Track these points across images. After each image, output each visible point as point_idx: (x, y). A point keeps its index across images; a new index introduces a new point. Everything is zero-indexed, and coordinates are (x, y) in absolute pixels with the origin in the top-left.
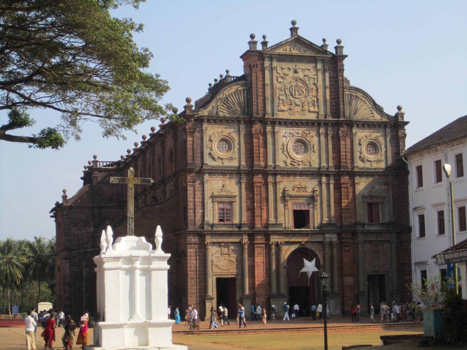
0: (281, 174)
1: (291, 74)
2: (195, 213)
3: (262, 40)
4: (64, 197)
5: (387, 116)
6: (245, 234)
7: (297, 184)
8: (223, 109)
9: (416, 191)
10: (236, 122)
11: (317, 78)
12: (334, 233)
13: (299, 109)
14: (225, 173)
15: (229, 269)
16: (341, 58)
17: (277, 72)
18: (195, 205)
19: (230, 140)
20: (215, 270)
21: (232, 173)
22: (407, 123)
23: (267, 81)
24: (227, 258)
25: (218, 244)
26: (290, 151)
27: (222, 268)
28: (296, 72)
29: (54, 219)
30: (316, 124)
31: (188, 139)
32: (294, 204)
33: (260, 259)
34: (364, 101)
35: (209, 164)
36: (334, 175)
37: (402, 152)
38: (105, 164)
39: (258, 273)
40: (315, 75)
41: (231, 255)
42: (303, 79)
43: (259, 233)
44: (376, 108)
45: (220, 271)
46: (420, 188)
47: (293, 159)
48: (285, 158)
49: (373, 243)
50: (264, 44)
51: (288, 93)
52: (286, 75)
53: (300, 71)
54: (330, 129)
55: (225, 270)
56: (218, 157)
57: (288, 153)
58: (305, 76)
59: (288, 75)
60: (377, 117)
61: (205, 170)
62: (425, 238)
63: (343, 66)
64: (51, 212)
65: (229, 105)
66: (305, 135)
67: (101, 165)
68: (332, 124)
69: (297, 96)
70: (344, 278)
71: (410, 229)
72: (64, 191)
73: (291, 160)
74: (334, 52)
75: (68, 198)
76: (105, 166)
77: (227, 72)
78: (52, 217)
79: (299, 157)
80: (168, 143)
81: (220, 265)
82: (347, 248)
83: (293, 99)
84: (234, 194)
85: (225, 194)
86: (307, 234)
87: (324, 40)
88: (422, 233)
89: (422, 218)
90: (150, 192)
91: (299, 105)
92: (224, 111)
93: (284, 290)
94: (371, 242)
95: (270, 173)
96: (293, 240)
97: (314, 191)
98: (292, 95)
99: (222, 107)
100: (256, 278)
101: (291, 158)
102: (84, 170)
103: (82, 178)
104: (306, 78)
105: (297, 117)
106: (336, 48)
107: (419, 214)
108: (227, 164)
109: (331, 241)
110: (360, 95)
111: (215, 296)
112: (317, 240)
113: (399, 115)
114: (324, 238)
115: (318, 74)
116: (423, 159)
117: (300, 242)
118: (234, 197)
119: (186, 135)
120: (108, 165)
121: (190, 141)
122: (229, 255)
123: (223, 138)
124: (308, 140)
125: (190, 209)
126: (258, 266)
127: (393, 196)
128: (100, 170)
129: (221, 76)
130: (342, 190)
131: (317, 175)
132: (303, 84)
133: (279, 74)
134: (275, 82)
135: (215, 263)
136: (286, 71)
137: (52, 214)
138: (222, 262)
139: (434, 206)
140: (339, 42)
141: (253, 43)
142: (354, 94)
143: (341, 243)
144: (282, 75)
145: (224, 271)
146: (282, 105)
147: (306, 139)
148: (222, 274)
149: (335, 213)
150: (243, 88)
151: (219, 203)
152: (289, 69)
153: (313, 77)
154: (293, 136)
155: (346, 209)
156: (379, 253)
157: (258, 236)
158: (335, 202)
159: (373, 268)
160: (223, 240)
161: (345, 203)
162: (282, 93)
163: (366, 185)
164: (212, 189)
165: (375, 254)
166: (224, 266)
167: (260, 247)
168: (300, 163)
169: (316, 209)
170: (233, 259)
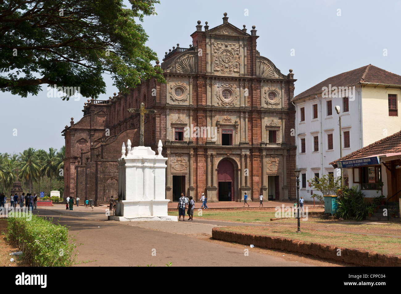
0: (215, 111)
1: (223, 47)
2: (160, 134)
3: (205, 25)
4: (72, 123)
5: (283, 75)
6: (191, 148)
7: (225, 117)
8: (179, 69)
9: (300, 124)
10: (187, 77)
11: (239, 50)
12: (248, 149)
13: (228, 70)
14: (180, 109)
15: (181, 170)
16: (254, 38)
17: (214, 46)
18: (160, 129)
19: (183, 89)
20: (173, 171)
21: (184, 110)
22: (296, 80)
23: (208, 51)
24: (180, 163)
25: (175, 154)
26: (221, 97)
27: (177, 170)
28: (226, 46)
29: (64, 137)
30: (238, 80)
31: (157, 87)
32: (223, 130)
33: (201, 164)
34: (268, 66)
35: (170, 103)
36: (248, 112)
37: (292, 99)
38: (99, 102)
39: (199, 173)
40: (238, 48)
41: (183, 162)
42: (231, 51)
43: (201, 147)
44: (276, 71)
45: (175, 171)
46: (303, 122)
47: (223, 102)
48: (218, 101)
49: (272, 156)
50: (206, 27)
51: (221, 59)
52: (219, 48)
53: (229, 46)
54: (246, 83)
56: (176, 99)
57: (220, 97)
58: (232, 49)
59: (221, 48)
60: (277, 76)
61: (167, 107)
62: (305, 153)
63: (256, 43)
64: (62, 132)
65: (183, 66)
66: (230, 86)
67: (96, 103)
68: (248, 80)
69: (227, 62)
70: (254, 177)
71: (295, 148)
72: (72, 119)
73: (221, 102)
74: (250, 34)
75: (74, 123)
76: (99, 103)
77: (178, 45)
78: (62, 135)
79: (227, 100)
80: (143, 90)
81: (176, 168)
82: (255, 159)
83: (224, 63)
84: (185, 123)
85: (179, 122)
86: (230, 149)
87: (244, 26)
88: (304, 150)
89: (303, 141)
90: (130, 120)
91: (228, 67)
92: (180, 70)
93: (216, 185)
94: (270, 155)
95: (208, 110)
96: (222, 152)
97: (236, 122)
98: (223, 61)
99: (179, 68)
100: (198, 176)
101: (222, 101)
102: (84, 105)
103: (83, 111)
105: (226, 75)
106: (252, 31)
107: (302, 138)
108: (181, 103)
109: (246, 154)
110: (266, 62)
111: (172, 187)
112: (237, 153)
113: (291, 75)
114: (241, 152)
115: (240, 48)
116: (305, 103)
117: (227, 154)
118: (185, 125)
119: (156, 85)
120: (101, 103)
121: (158, 88)
122: (181, 161)
123: (179, 87)
124: (232, 90)
125: (157, 132)
126: (200, 168)
127: (285, 126)
128: (96, 106)
129: (174, 48)
130: (253, 121)
131: (238, 112)
132: (230, 54)
133: (215, 47)
134: (213, 52)
135: (172, 166)
136: (220, 46)
137: (63, 134)
138: (177, 165)
139: (312, 133)
140: (254, 28)
141: (199, 27)
142: (262, 61)
143: (252, 155)
144: (217, 48)
145: (178, 171)
146: (217, 67)
147: (231, 89)
148: (177, 173)
149: (248, 136)
150: (192, 56)
151: (176, 128)
152: (222, 44)
153: (237, 49)
154: (223, 87)
155: (255, 134)
156: (276, 162)
157: (200, 150)
158: (248, 129)
159: (271, 172)
160: (178, 152)
161: (255, 130)
162: (216, 59)
163: (268, 119)
164: (172, 119)
165: (272, 163)
166: (178, 168)
167: (201, 157)
168: (227, 104)
169: (237, 133)
170: (184, 164)
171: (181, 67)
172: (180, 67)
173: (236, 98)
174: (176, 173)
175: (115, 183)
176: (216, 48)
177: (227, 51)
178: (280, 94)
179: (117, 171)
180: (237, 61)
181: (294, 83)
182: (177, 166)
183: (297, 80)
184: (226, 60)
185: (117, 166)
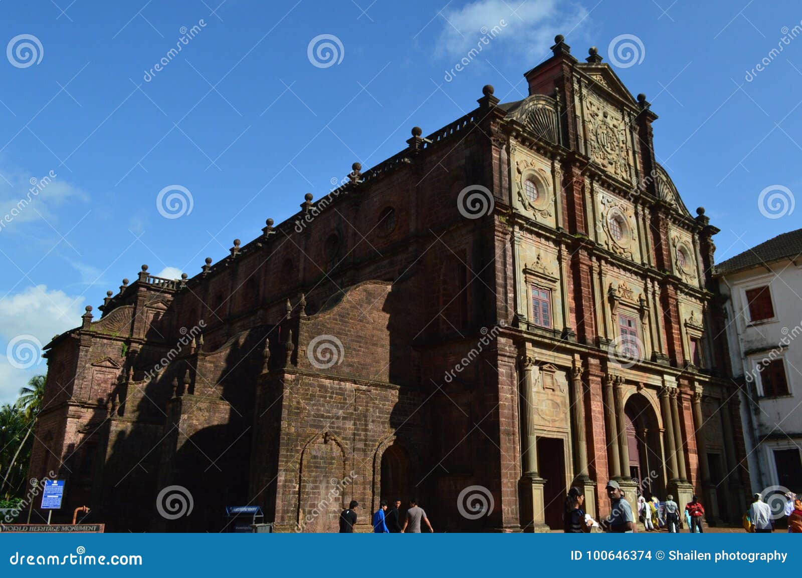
0: (604, 259)
1: (601, 116)
2: (506, 294)
4: (86, 319)
6: (576, 351)
7: (622, 284)
10: (549, 155)
11: (626, 136)
12: (672, 374)
14: (540, 235)
15: (555, 421)
16: (648, 116)
17: (587, 106)
18: (505, 281)
19: (542, 182)
21: (548, 238)
23: (578, 113)
24: (550, 397)
25: (539, 365)
27: (544, 416)
28: (605, 116)
29: (47, 360)
30: (632, 199)
31: (493, 154)
33: (597, 406)
34: (668, 188)
35: (520, 211)
36: (658, 280)
37: (712, 269)
38: (157, 281)
39: (597, 433)
40: (623, 130)
41: (556, 393)
42: (612, 130)
43: (596, 353)
45: (542, 422)
46: (764, 321)
47: (615, 243)
48: (606, 237)
51: (599, 141)
52: (596, 115)
53: (608, 117)
54: (647, 211)
55: (549, 422)
56: (529, 204)
57: (609, 231)
58: (614, 126)
62: (789, 396)
63: (652, 129)
64: (44, 350)
65: (536, 126)
66: (622, 209)
67: (151, 282)
68: (649, 205)
69: (609, 150)
70: (689, 455)
72: (88, 309)
73: (612, 242)
75: (93, 320)
76: (157, 284)
78: (44, 356)
79: (618, 242)
81: (543, 410)
82: (685, 404)
83: (605, 151)
84: (553, 276)
85: (542, 272)
86: (645, 369)
95: (595, 254)
96: (631, 377)
97: (641, 300)
98: (604, 146)
100: (595, 442)
101: (612, 239)
102: (107, 296)
104: (615, 130)
108: (540, 219)
109: (671, 389)
110: (664, 178)
112: (655, 383)
113: (703, 218)
114: (663, 382)
115: (627, 131)
118: (554, 281)
119: (489, 146)
120: (162, 284)
121: (496, 158)
122: (553, 390)
123: (533, 176)
124: (626, 220)
128: (149, 287)
130: (670, 307)
131: (641, 275)
132: (612, 136)
133: (589, 109)
134: (586, 118)
135: (534, 404)
136: (594, 109)
137: (45, 352)
138: (544, 404)
142: (660, 175)
144: (592, 112)
145: (548, 424)
146: (595, 155)
148: (545, 428)
150: (551, 109)
151: (533, 286)
152: (598, 109)
153: (622, 132)
154: (611, 207)
155: (676, 339)
157: (592, 361)
161: (675, 329)
162: (593, 137)
163: (685, 307)
164: (525, 257)
165: (707, 419)
166: (547, 412)
167: (595, 383)
168: (622, 251)
172: (531, 125)
173: (634, 242)
174: (543, 428)
175: (333, 458)
176: (590, 112)
177: (607, 127)
178: (693, 256)
179: (341, 414)
180: (624, 156)
181: (713, 237)
182: (544, 407)
183: (718, 230)
185: (341, 395)
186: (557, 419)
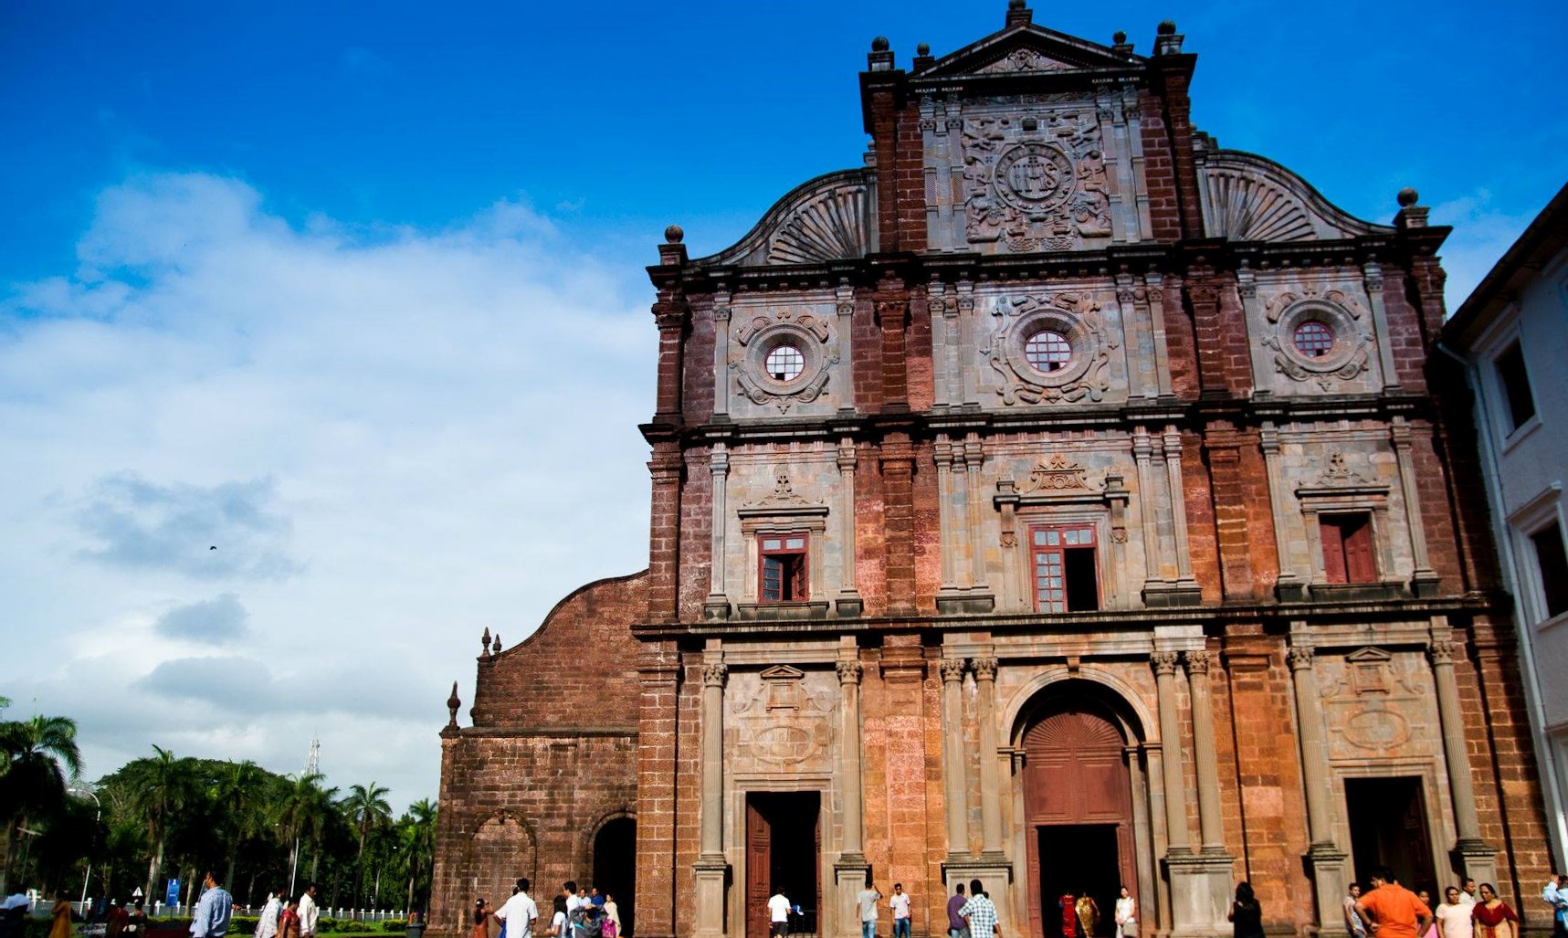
0: (979, 429)
1: (1014, 134)
2: (676, 570)
5: (1365, 226)
6: (846, 631)
7: (1046, 462)
8: (785, 252)
9: (1508, 450)
10: (822, 281)
11: (1101, 138)
12: (1192, 621)
13: (1046, 232)
14: (786, 439)
15: (794, 762)
17: (964, 134)
19: (806, 338)
21: (809, 437)
23: (931, 162)
24: (787, 721)
25: (754, 672)
26: (1016, 359)
27: (768, 758)
28: (1030, 127)
31: (664, 342)
34: (1272, 190)
35: (732, 413)
40: (1091, 130)
42: (1055, 146)
44: (1320, 208)
45: (760, 768)
46: (1525, 427)
47: (1027, 383)
48: (998, 382)
49: (1353, 656)
51: (1001, 187)
52: (993, 139)
53: (1042, 126)
54: (1154, 279)
55: (777, 764)
56: (765, 392)
57: (1006, 364)
58: (1061, 135)
59: (1001, 139)
60: (1324, 231)
65: (805, 240)
66: (1064, 304)
69: (1035, 195)
70: (1247, 789)
73: (1020, 385)
74: (1151, 54)
79: (1048, 376)
81: (759, 747)
82: (1247, 678)
83: (1020, 202)
84: (819, 504)
85: (784, 505)
87: (1120, 39)
91: (1042, 220)
93: (1011, 842)
94: (1344, 651)
95: (943, 430)
96: (1031, 651)
97: (1111, 481)
98: (1017, 193)
99: (784, 247)
100: (891, 791)
101: (1021, 379)
104: (1065, 141)
106: (1156, 43)
107: (1533, 530)
108: (795, 409)
109: (1182, 654)
110: (1258, 175)
111: (740, 859)
112: (1128, 648)
114: (1153, 641)
115: (1104, 127)
117: (1061, 660)
118: (819, 513)
121: (670, 347)
123: (785, 336)
124: (1076, 320)
125: (659, 557)
126: (898, 746)
127: (1420, 486)
130: (1213, 470)
131: (1117, 424)
132: (1053, 158)
133: (971, 137)
136: (994, 129)
138: (769, 735)
140: (1167, 28)
141: (876, 59)
142: (1237, 174)
143: (1222, 656)
144: (981, 140)
145: (774, 768)
146: (984, 224)
147: (1070, 316)
148: (768, 777)
149: (1195, 555)
150: (854, 188)
151: (762, 536)
152: (1005, 123)
153: (1086, 136)
154: (1023, 311)
155: (1232, 538)
156: (1385, 692)
157: (896, 641)
158: (1189, 518)
159: (1363, 753)
160: (770, 659)
161: (1227, 515)
162: (980, 190)
163: (1305, 454)
164: (742, 493)
165: (1366, 697)
166: (776, 749)
167: (904, 680)
168: (1053, 393)
169: (1120, 541)
170: (808, 725)
171: (794, 242)
172: (789, 245)
173: (1104, 359)
174: (761, 777)
176: (976, 142)
177: (1034, 148)
178: (1365, 320)
179: (527, 781)
180: (1090, 186)
182: (767, 741)
184: (1034, 185)
185: (527, 756)
186: (800, 758)
